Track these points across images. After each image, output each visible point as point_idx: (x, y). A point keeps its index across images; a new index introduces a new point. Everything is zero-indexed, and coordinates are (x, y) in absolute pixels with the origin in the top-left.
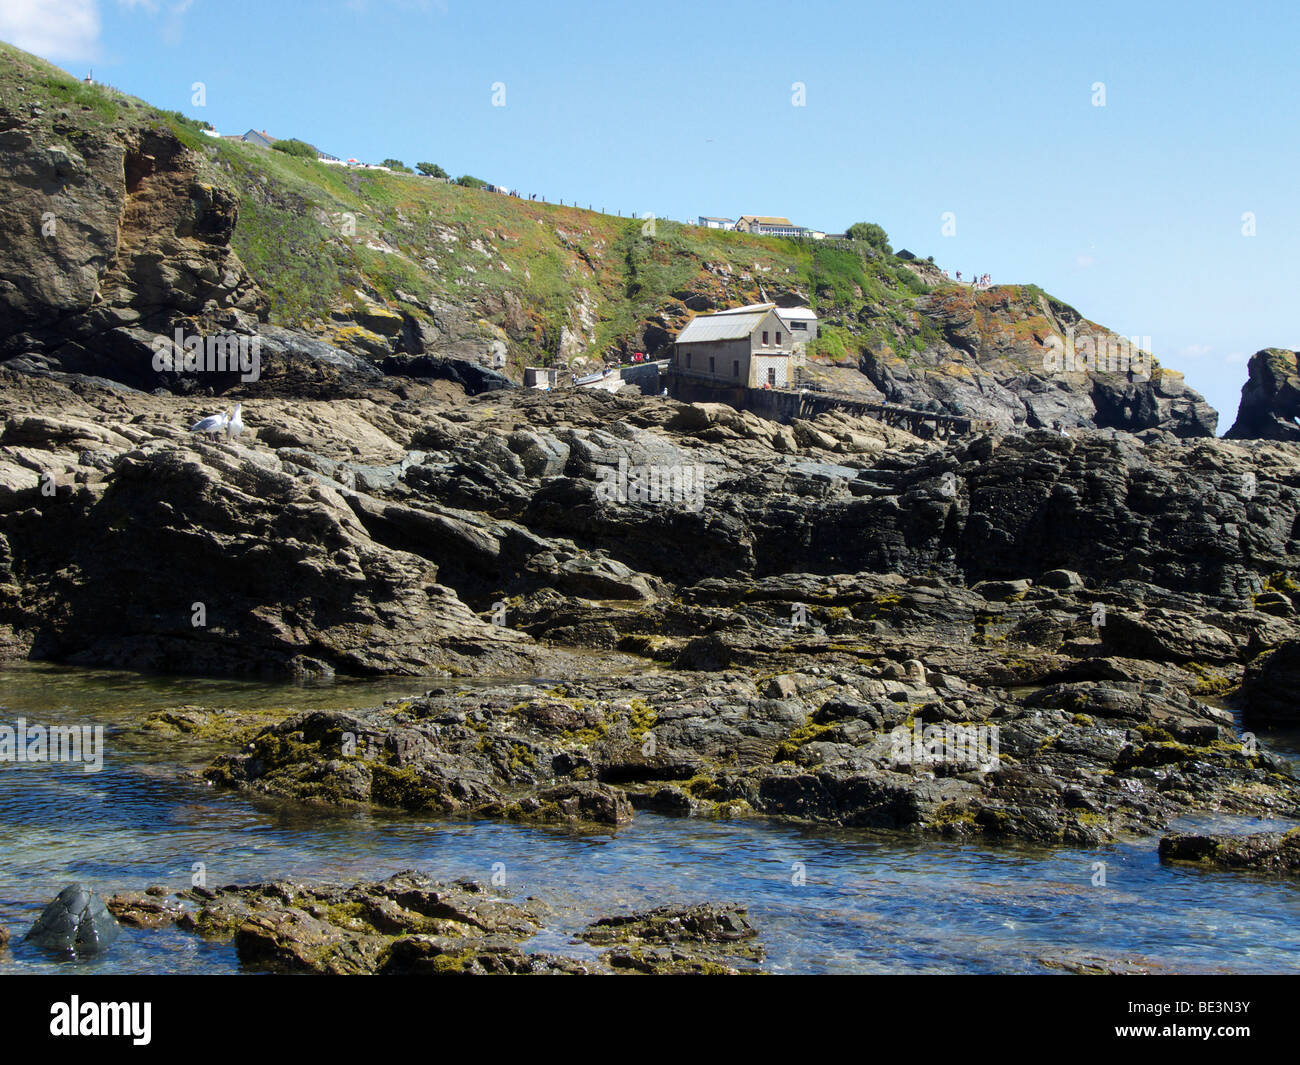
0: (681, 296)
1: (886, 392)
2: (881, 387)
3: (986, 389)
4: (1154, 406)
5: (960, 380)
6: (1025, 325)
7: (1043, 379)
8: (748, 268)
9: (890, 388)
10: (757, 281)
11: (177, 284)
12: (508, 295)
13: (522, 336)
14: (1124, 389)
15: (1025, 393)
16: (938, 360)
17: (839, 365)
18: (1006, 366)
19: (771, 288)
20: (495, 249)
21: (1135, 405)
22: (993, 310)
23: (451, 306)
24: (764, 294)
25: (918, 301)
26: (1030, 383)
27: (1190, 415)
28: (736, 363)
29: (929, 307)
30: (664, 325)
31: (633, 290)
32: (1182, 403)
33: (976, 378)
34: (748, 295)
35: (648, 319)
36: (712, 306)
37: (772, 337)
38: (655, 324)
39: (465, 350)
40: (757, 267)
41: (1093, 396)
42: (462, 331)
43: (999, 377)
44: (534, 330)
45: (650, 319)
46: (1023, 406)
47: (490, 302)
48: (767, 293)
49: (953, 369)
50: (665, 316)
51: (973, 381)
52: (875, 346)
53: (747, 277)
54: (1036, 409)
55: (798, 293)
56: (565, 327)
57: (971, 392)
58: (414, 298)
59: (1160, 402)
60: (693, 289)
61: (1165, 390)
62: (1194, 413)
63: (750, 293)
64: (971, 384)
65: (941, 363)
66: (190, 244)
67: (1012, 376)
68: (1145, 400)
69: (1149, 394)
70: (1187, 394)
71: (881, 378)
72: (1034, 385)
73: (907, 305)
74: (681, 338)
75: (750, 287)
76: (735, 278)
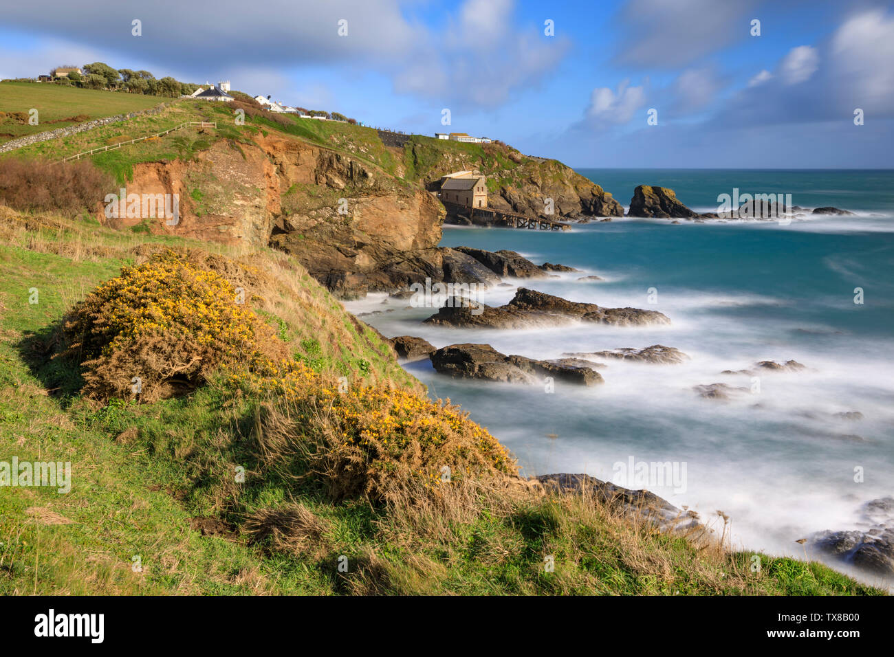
1: (511, 204)
2: (509, 202)
5: (536, 198)
8: (458, 155)
9: (513, 202)
10: (461, 160)
15: (558, 202)
16: (528, 190)
18: (551, 193)
19: (466, 164)
21: (595, 205)
24: (464, 166)
28: (467, 198)
29: (523, 170)
32: (612, 205)
33: (541, 197)
37: (481, 189)
49: (533, 194)
51: (540, 199)
52: (505, 186)
53: (457, 159)
54: (562, 209)
55: (476, 165)
57: (540, 203)
62: (616, 210)
65: (529, 192)
68: (598, 205)
69: (599, 201)
70: (613, 202)
71: (509, 199)
72: (560, 199)
73: (516, 170)
74: (443, 187)
75: (459, 163)
76: (454, 160)
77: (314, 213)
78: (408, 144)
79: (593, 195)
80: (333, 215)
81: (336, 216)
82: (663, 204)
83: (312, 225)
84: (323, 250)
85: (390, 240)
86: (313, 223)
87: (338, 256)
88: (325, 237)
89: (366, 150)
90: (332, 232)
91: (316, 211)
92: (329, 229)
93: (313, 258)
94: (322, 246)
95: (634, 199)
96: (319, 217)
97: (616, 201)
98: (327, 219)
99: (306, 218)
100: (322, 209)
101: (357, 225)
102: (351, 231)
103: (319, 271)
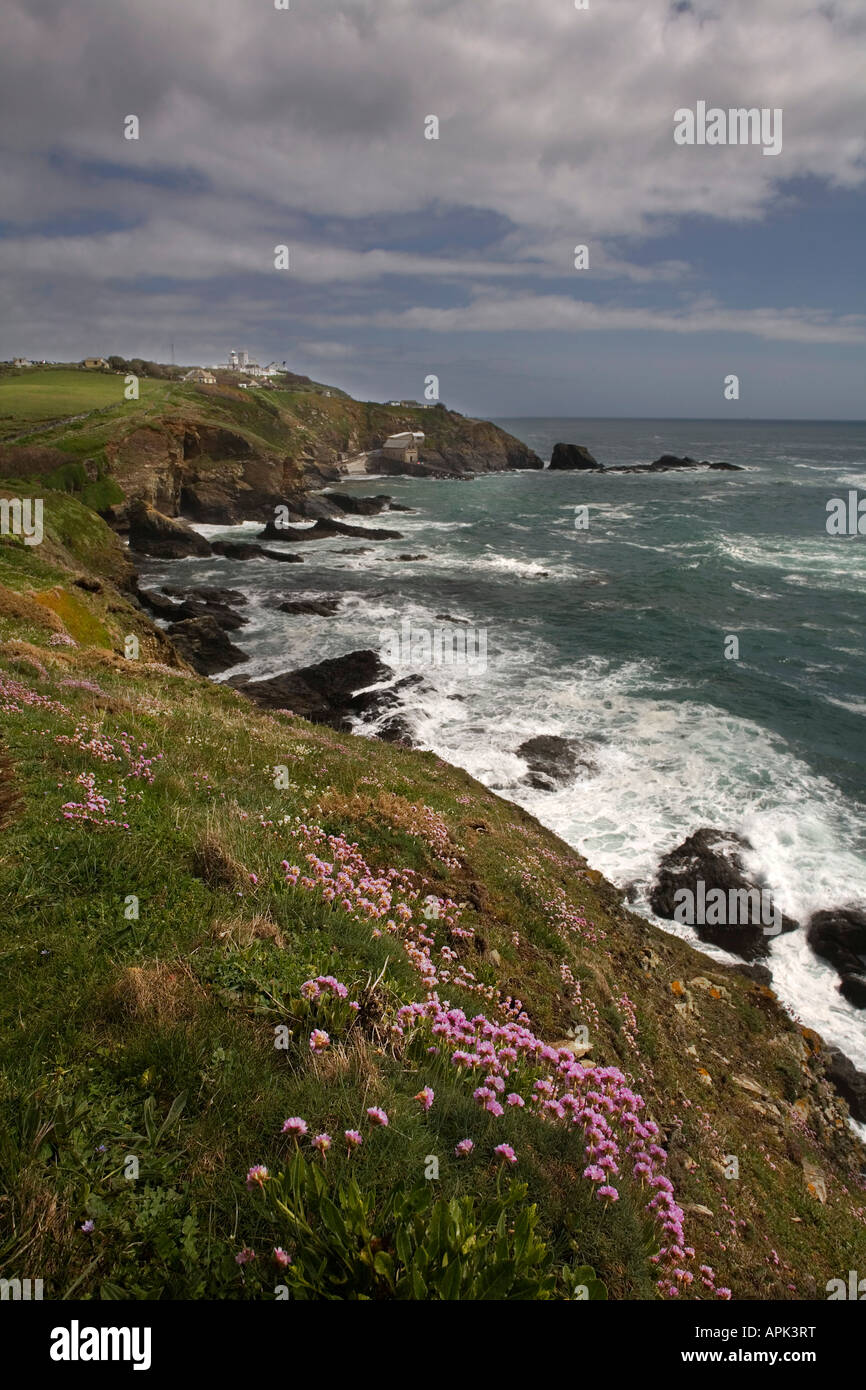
0: (383, 429)
5: (467, 454)
7: (492, 453)
8: (403, 419)
10: (406, 423)
15: (487, 457)
19: (410, 425)
24: (409, 428)
25: (456, 429)
28: (401, 455)
30: (379, 438)
31: (370, 427)
34: (403, 428)
36: (393, 432)
37: (411, 447)
38: (376, 438)
40: (407, 418)
41: (507, 457)
43: (480, 453)
45: (375, 436)
50: (380, 436)
51: (471, 455)
53: (402, 422)
55: (419, 426)
56: (350, 439)
59: (527, 460)
60: (387, 427)
61: (528, 456)
66: (296, 481)
67: (483, 452)
72: (489, 455)
73: (452, 430)
74: (386, 445)
75: (405, 425)
76: (400, 423)
77: (214, 470)
80: (225, 472)
81: (227, 472)
83: (212, 478)
84: (217, 494)
86: (213, 476)
87: (226, 498)
88: (220, 486)
90: (224, 482)
92: (222, 480)
93: (210, 499)
94: (217, 492)
96: (218, 473)
98: (222, 474)
99: (209, 473)
101: (241, 478)
102: (234, 482)
103: (212, 507)
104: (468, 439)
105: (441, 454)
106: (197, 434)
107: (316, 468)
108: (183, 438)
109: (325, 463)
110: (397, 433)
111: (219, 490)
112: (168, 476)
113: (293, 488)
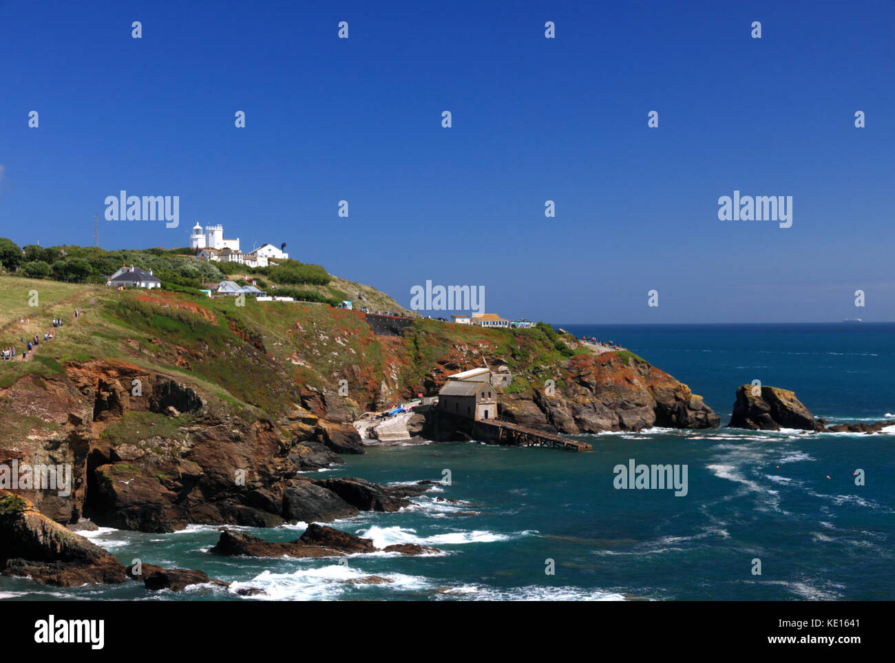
0: (442, 363)
1: (546, 413)
2: (544, 411)
3: (598, 410)
4: (686, 415)
5: (584, 405)
6: (620, 374)
7: (629, 402)
8: (476, 347)
9: (548, 411)
10: (481, 353)
11: (274, 474)
12: (354, 367)
13: (362, 387)
14: (672, 405)
15: (619, 410)
16: (574, 394)
17: (522, 399)
18: (609, 397)
19: (488, 357)
20: (346, 341)
21: (678, 413)
22: (603, 365)
23: (332, 392)
24: (485, 361)
25: (565, 362)
26: (621, 405)
27: (705, 420)
28: (469, 408)
29: (569, 366)
30: (433, 379)
31: (418, 359)
32: (701, 414)
33: (593, 404)
34: (476, 361)
35: (426, 375)
36: (457, 368)
37: (486, 394)
38: (429, 379)
39: (339, 413)
40: (481, 345)
41: (655, 410)
42: (338, 404)
43: (606, 403)
44: (367, 384)
45: (427, 375)
46: (617, 419)
47: (346, 371)
48: (486, 360)
49: (581, 399)
50: (434, 375)
51: (591, 406)
52: (540, 388)
53: (475, 352)
54: (625, 419)
55: (502, 359)
56: (383, 382)
57: (589, 412)
58: (315, 389)
59: (690, 413)
60: (449, 360)
61: (691, 406)
62: (707, 420)
63: (477, 360)
64: (590, 408)
65: (575, 396)
66: (277, 460)
67: (612, 401)
68: (682, 412)
69: (684, 408)
70: (704, 409)
71: (544, 405)
72: (624, 406)
73: (559, 365)
74: (442, 391)
75: (477, 357)
76: (470, 353)
77: (143, 442)
78: (410, 331)
79: (677, 399)
80: (161, 445)
81: (164, 446)
82: (773, 412)
83: (139, 455)
84: (145, 482)
85: (223, 472)
86: (140, 453)
87: (159, 488)
88: (150, 469)
89: (344, 342)
90: (157, 463)
91: (145, 440)
92: (155, 459)
93: (133, 490)
94: (145, 478)
95: (737, 404)
96: (148, 446)
97: (708, 408)
98: (156, 449)
99: (134, 447)
100: (152, 438)
101: (185, 455)
102: (176, 462)
103: (136, 504)
104: (586, 380)
105: (539, 405)
106: (118, 383)
107: (319, 431)
108: (93, 390)
109: (339, 422)
110: (465, 370)
111: (149, 475)
112: (64, 454)
113: (272, 471)
